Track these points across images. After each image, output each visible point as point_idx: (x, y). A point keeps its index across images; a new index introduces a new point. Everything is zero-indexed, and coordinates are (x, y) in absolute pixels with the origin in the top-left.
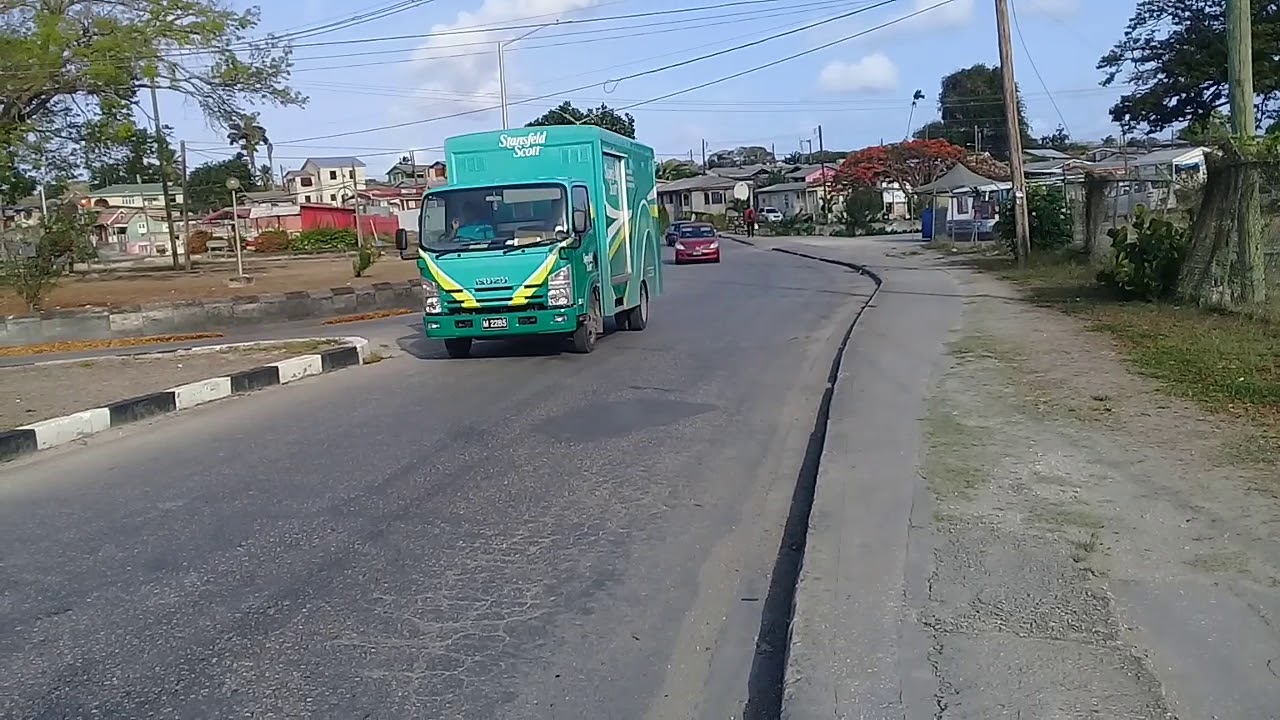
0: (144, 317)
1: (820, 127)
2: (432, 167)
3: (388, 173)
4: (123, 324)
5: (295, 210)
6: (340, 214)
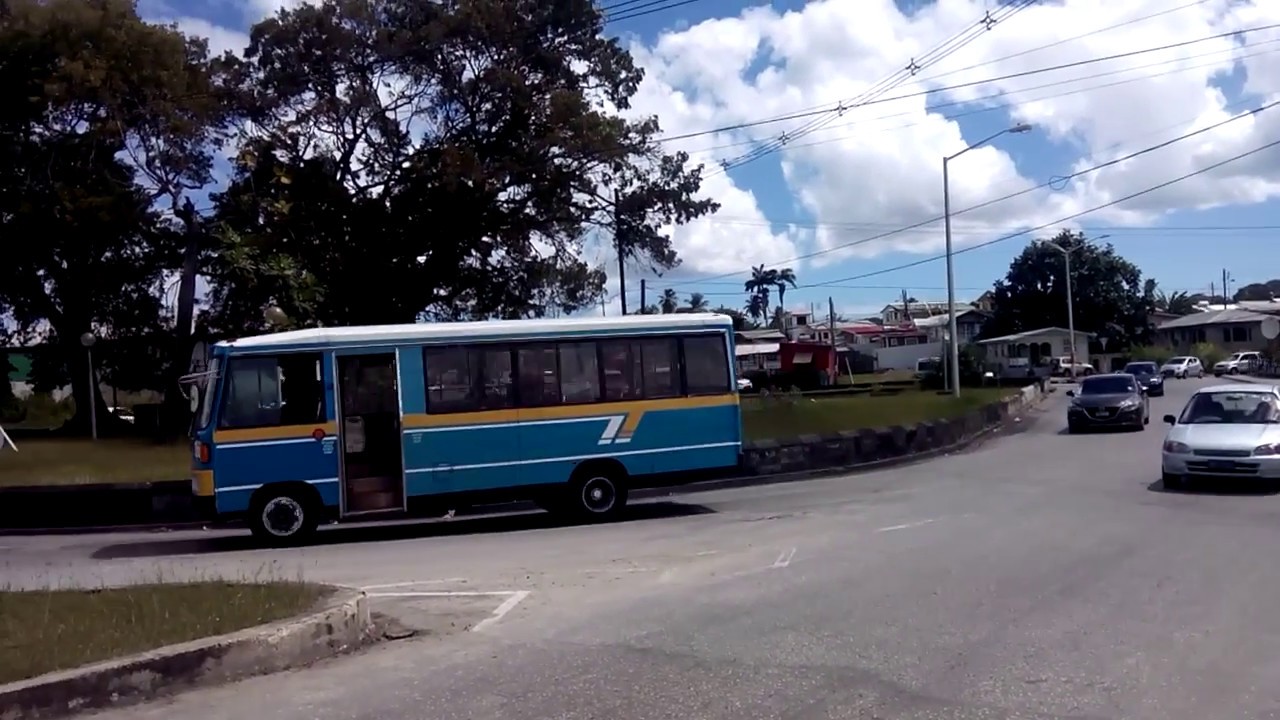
3: (883, 311)
5: (775, 347)
6: (820, 351)
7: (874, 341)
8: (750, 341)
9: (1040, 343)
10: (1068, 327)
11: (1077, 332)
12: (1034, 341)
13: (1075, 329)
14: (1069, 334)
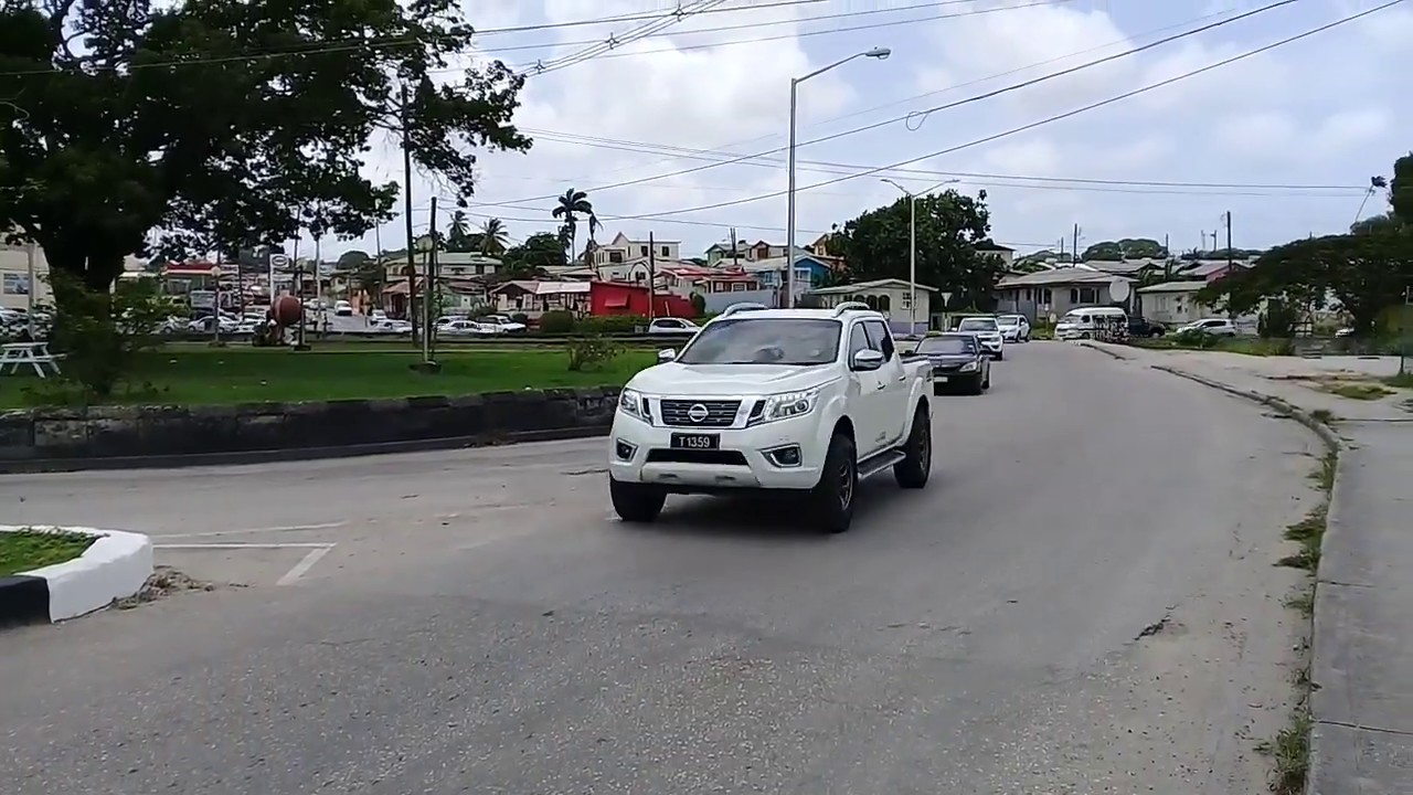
0: (89, 427)
1: (1229, 213)
2: (754, 247)
3: (708, 252)
4: (55, 436)
5: (586, 287)
6: (634, 293)
7: (698, 285)
8: (553, 278)
9: (878, 296)
10: (909, 281)
11: (917, 285)
12: (871, 293)
13: (916, 282)
14: (909, 287)
